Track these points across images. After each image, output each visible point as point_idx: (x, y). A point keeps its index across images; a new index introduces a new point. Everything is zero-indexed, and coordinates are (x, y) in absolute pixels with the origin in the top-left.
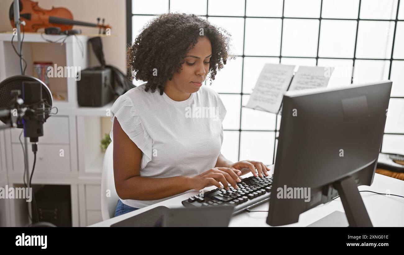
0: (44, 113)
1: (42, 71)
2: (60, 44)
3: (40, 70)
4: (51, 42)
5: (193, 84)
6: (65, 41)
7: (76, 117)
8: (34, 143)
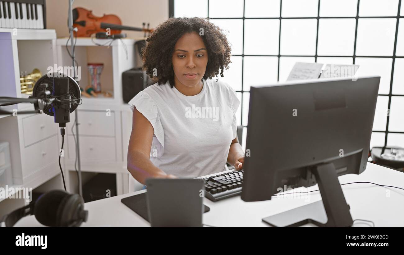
0: (70, 103)
1: (94, 71)
2: (107, 47)
3: (92, 70)
4: (99, 45)
5: (185, 76)
6: (112, 45)
7: (121, 112)
8: (62, 128)
